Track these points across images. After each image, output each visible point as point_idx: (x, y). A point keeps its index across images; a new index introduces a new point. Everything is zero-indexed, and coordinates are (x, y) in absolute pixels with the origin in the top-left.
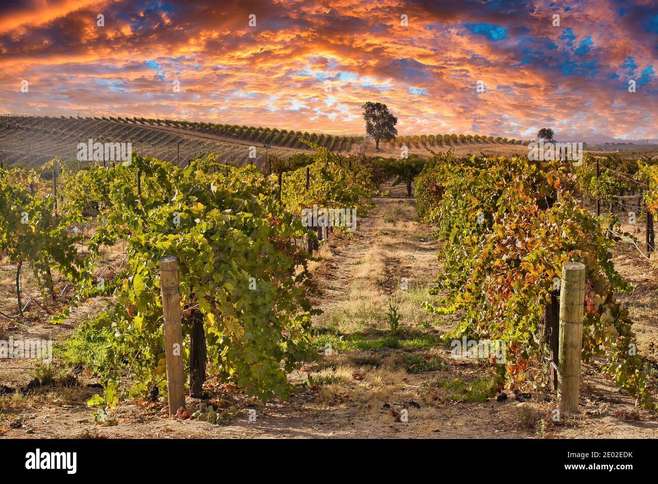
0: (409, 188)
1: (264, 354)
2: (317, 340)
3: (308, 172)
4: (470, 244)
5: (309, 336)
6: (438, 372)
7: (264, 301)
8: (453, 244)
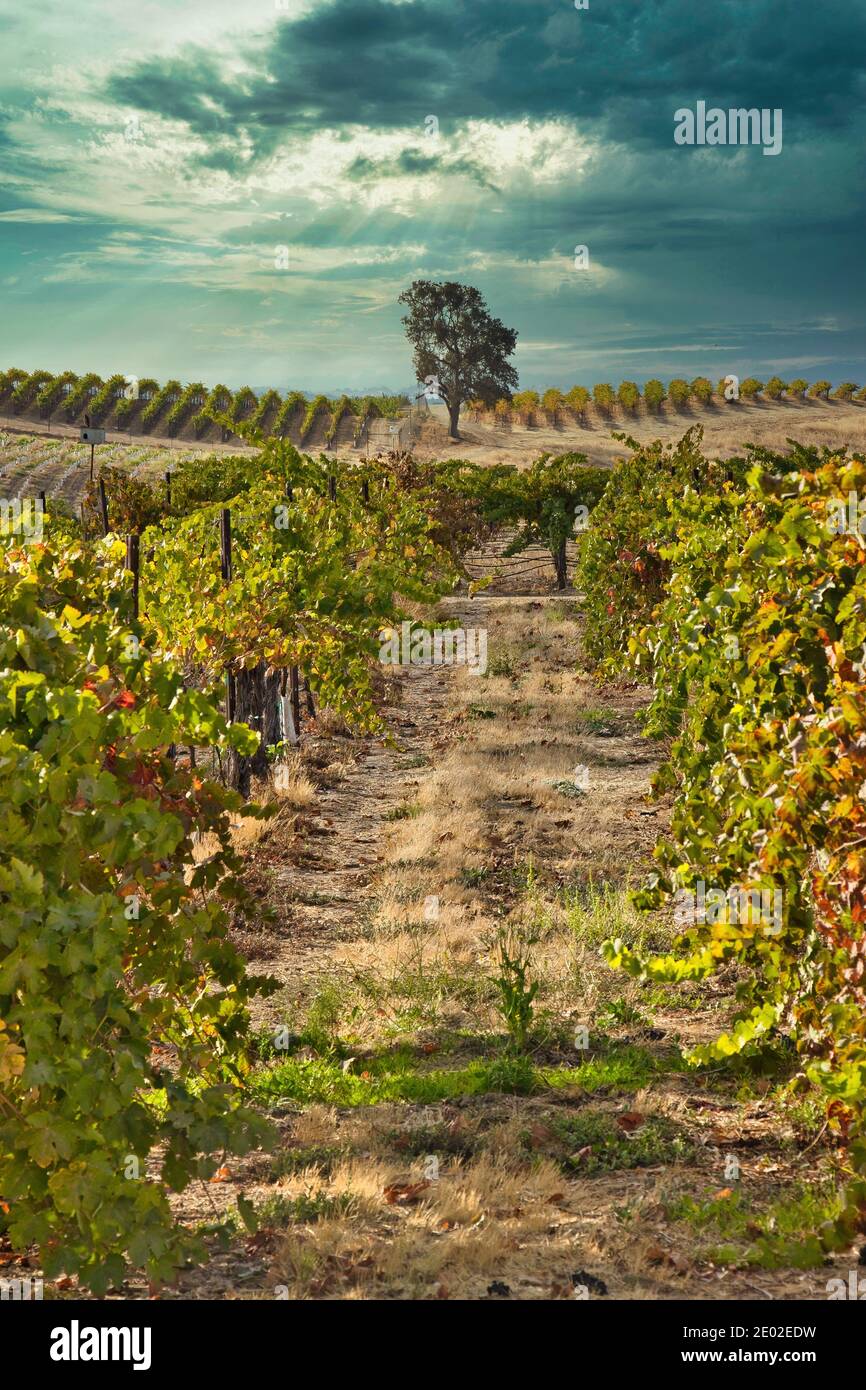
0: (561, 562)
1: (93, 1130)
2: (268, 1075)
3: (227, 522)
4: (755, 747)
5: (243, 1064)
6: (663, 1168)
7: (88, 958)
8: (702, 743)
